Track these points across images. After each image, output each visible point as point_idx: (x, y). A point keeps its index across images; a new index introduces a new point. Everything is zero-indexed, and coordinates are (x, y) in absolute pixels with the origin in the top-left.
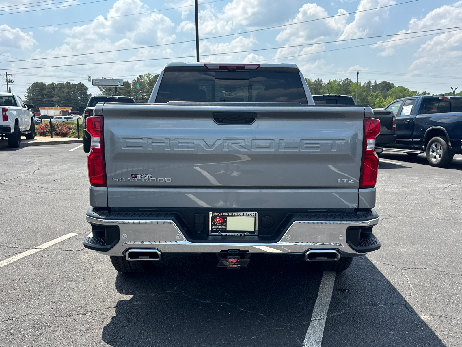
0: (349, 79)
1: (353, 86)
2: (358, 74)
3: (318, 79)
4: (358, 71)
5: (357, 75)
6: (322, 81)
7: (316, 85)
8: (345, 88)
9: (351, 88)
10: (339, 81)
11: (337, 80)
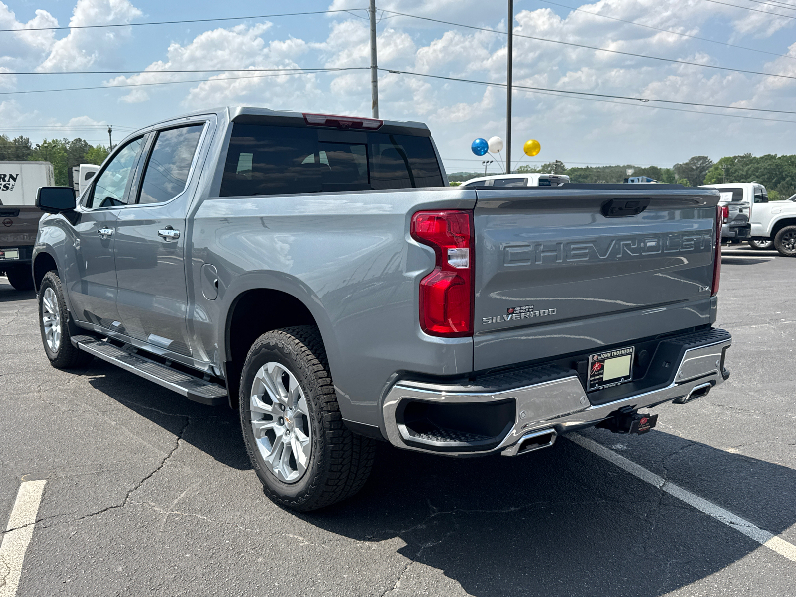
0: (83, 140)
1: (92, 153)
2: (110, 131)
3: (22, 137)
4: (110, 127)
5: (109, 134)
6: (30, 140)
7: (18, 148)
8: (78, 156)
9: (89, 157)
10: (64, 142)
11: (61, 141)
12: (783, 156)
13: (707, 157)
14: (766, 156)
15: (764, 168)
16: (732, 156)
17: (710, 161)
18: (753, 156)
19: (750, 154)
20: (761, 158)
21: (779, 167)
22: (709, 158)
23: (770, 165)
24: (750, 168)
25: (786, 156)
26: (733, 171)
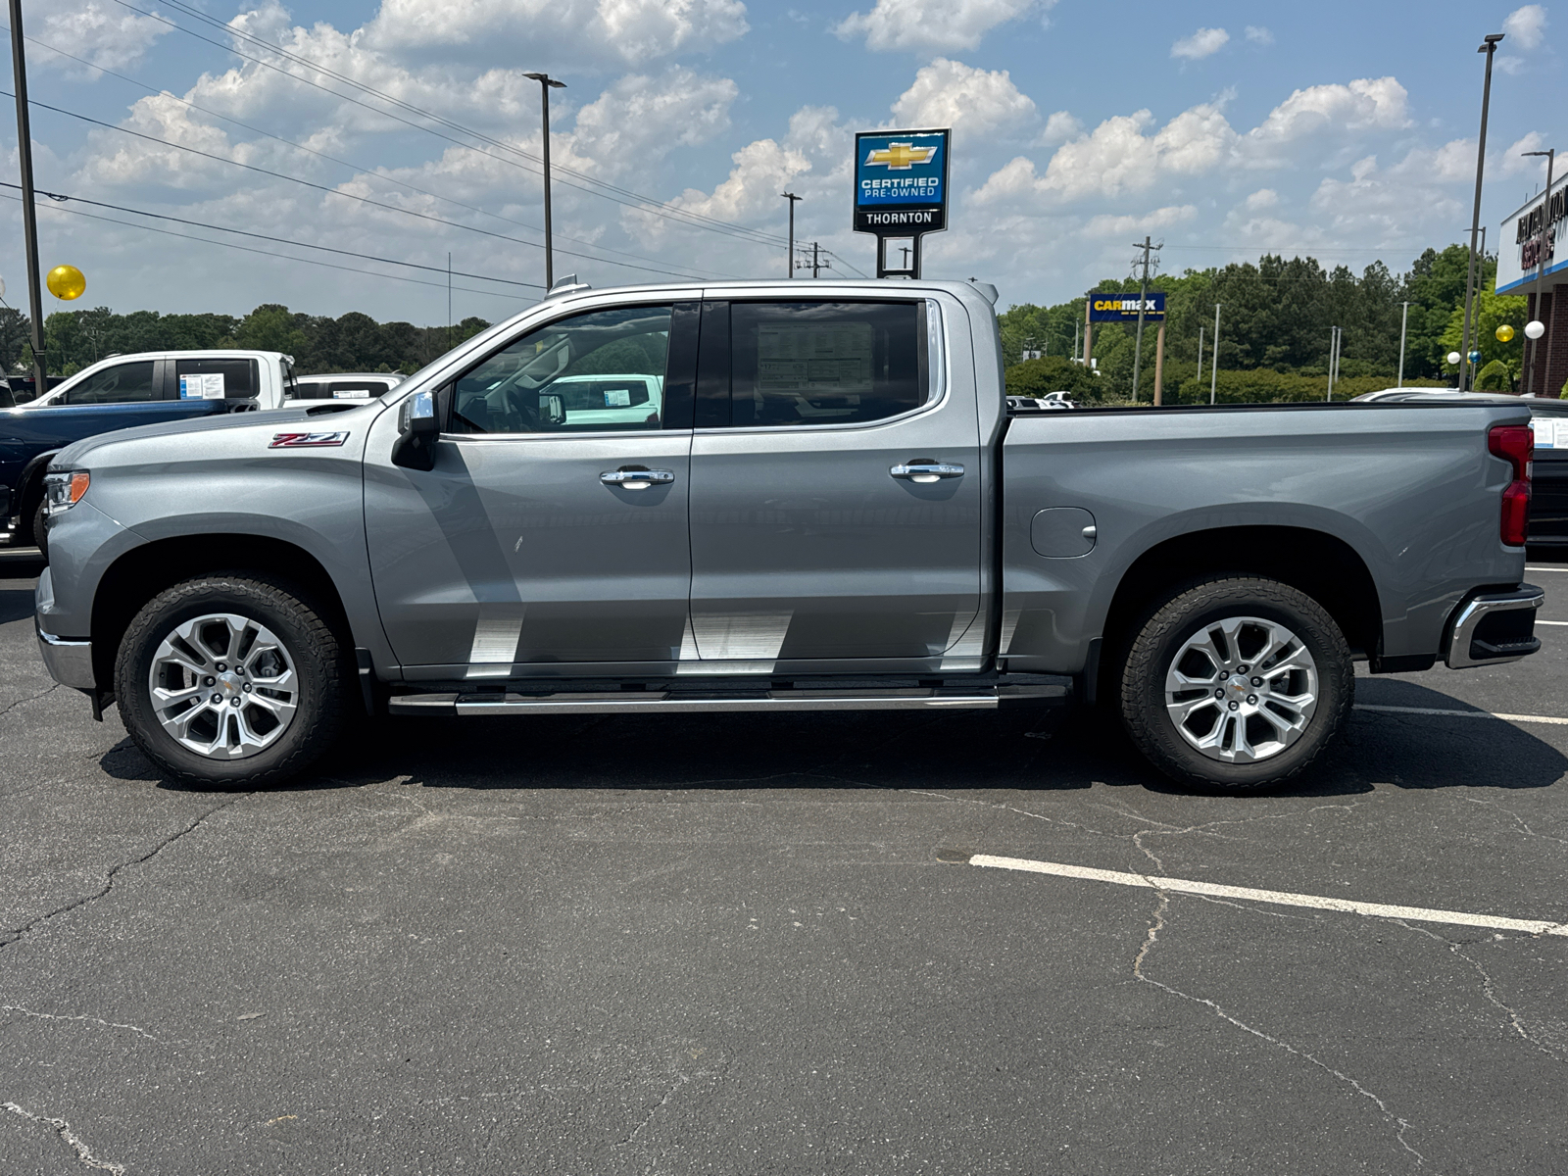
12: (169, 316)
13: (18, 310)
14: (138, 313)
15: (139, 338)
16: (71, 312)
17: (25, 318)
18: (113, 314)
19: (107, 308)
20: (131, 318)
21: (166, 336)
22: (21, 313)
23: (149, 331)
24: (113, 336)
25: (176, 316)
26: (78, 342)
